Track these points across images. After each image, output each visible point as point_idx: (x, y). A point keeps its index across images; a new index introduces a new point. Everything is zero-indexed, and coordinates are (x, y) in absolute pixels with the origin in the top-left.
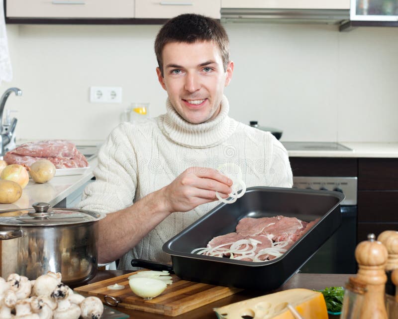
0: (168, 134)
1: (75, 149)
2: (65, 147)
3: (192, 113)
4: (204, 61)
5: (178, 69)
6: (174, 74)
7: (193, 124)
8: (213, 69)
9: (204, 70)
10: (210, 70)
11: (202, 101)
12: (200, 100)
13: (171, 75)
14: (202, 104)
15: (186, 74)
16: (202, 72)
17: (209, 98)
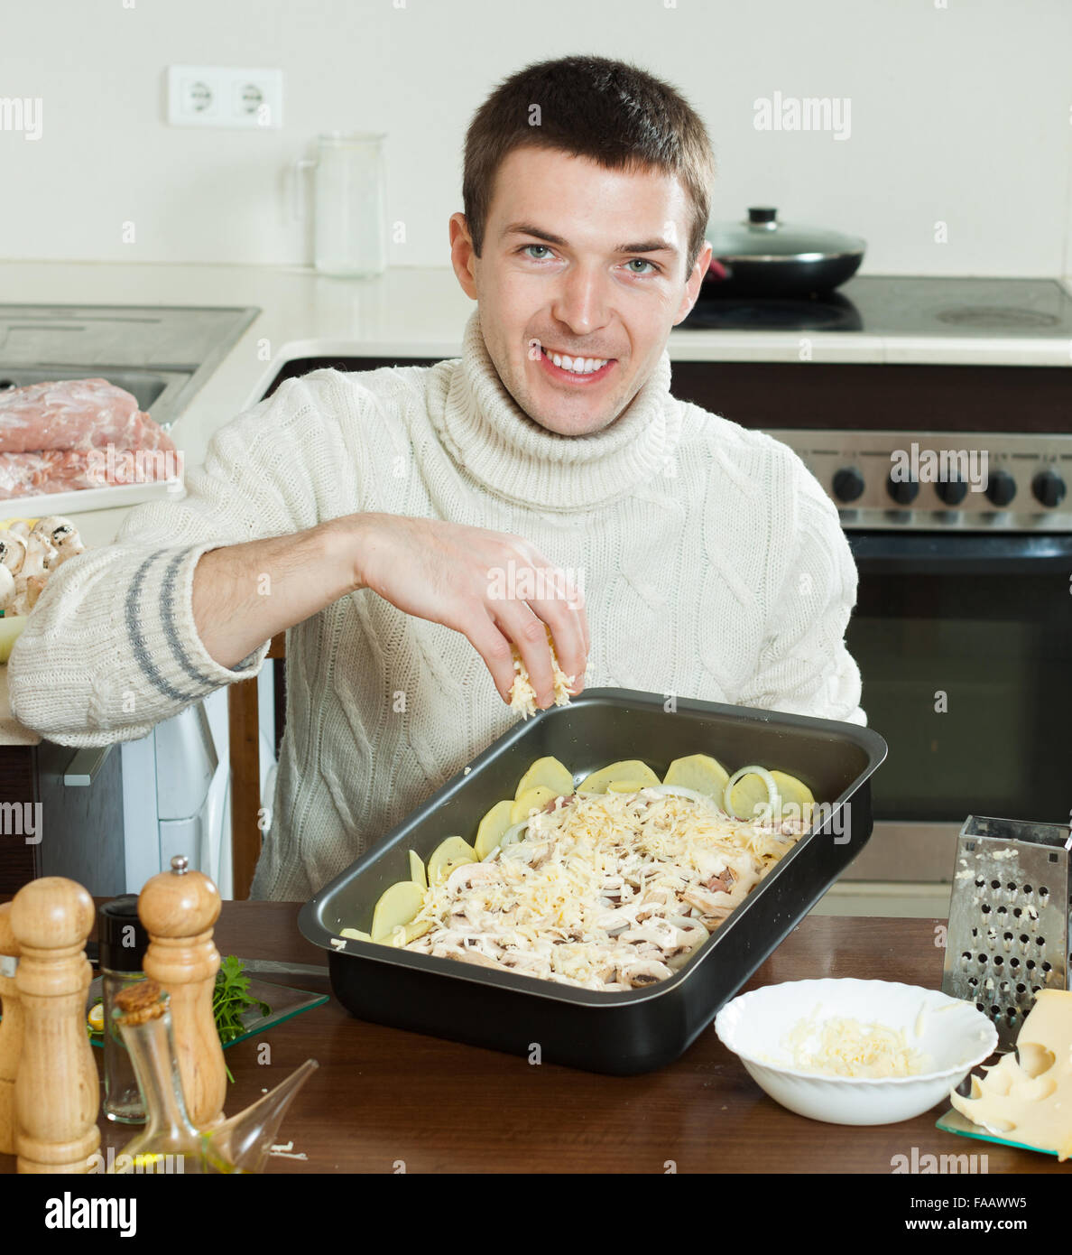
0: (460, 450)
1: (137, 421)
2: (103, 414)
3: (560, 398)
4: (636, 237)
5: (544, 243)
6: (525, 259)
7: (551, 434)
8: (658, 269)
9: (628, 267)
10: (648, 269)
11: (597, 365)
12: (595, 358)
13: (517, 259)
14: (595, 376)
15: (568, 267)
16: (621, 272)
17: (623, 360)
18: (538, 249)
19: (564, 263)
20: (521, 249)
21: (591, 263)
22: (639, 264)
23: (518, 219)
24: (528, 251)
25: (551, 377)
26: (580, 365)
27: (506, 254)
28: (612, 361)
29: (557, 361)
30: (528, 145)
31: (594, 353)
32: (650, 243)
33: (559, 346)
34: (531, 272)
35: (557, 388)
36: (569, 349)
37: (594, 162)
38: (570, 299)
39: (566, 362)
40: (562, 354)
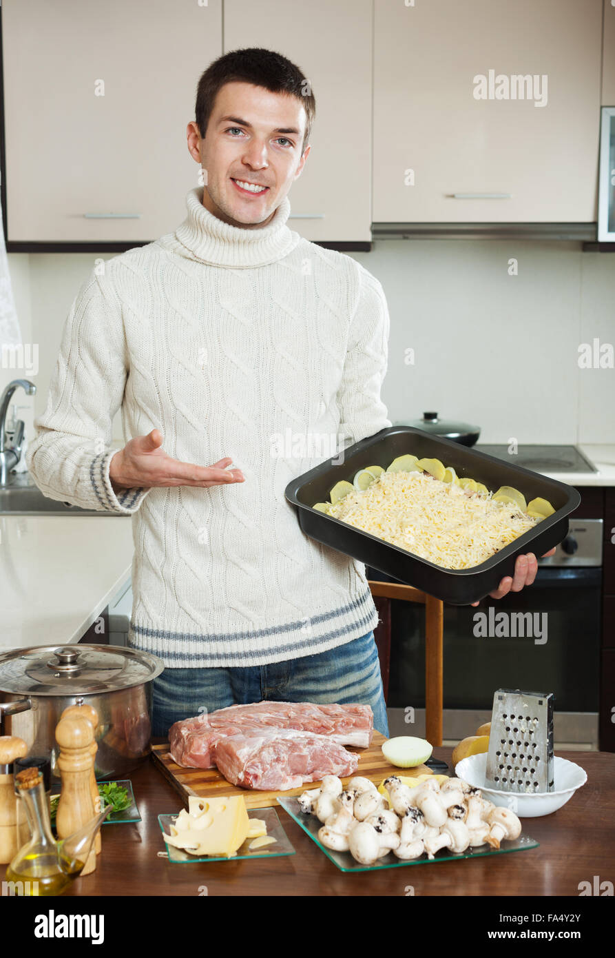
3: (243, 204)
4: (284, 126)
6: (230, 135)
8: (292, 144)
9: (277, 141)
10: (287, 144)
11: (260, 189)
12: (260, 185)
13: (226, 135)
14: (259, 194)
15: (250, 139)
16: (275, 144)
17: (272, 188)
18: (236, 131)
19: (248, 138)
20: (227, 131)
21: (261, 136)
22: (283, 141)
23: (228, 114)
24: (231, 131)
25: (240, 193)
26: (253, 188)
27: (220, 133)
28: (267, 188)
29: (241, 185)
30: (233, 81)
31: (259, 182)
32: (290, 129)
33: (244, 178)
34: (232, 141)
35: (242, 198)
36: (249, 179)
37: (265, 89)
38: (251, 153)
39: (246, 186)
40: (244, 182)
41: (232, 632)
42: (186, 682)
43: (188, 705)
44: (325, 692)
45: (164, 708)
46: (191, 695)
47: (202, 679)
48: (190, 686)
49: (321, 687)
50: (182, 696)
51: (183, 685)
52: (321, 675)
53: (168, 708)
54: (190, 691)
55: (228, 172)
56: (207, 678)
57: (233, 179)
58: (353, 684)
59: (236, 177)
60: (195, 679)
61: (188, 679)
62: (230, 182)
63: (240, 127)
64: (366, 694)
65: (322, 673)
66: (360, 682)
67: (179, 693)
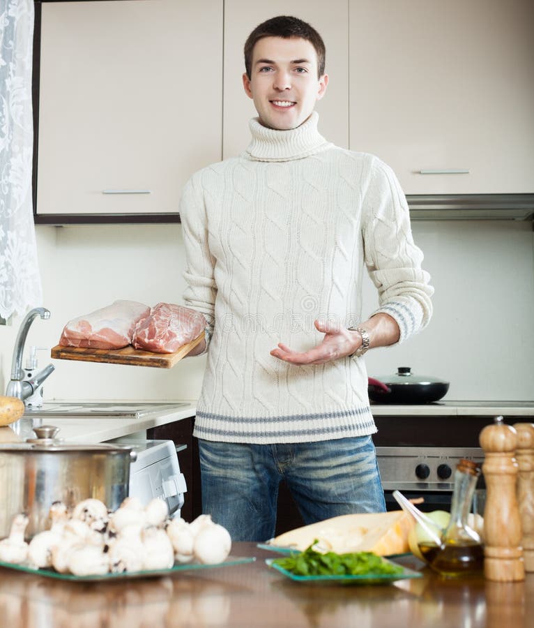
4: (297, 58)
6: (263, 72)
10: (303, 71)
11: (290, 105)
13: (261, 73)
17: (298, 102)
18: (267, 69)
20: (261, 70)
25: (277, 109)
26: (283, 104)
27: (258, 73)
28: (295, 103)
29: (276, 103)
31: (288, 99)
34: (265, 76)
36: (279, 99)
38: (278, 80)
39: (280, 103)
41: (254, 417)
42: (222, 453)
43: (224, 471)
44: (322, 468)
45: (208, 473)
46: (225, 463)
47: (233, 451)
48: (226, 456)
49: (319, 464)
50: (219, 463)
51: (220, 455)
52: (318, 455)
53: (210, 473)
54: (225, 459)
55: (267, 98)
56: (237, 451)
57: (271, 102)
58: (345, 464)
59: (272, 99)
60: (228, 450)
61: (224, 451)
62: (269, 104)
63: (269, 66)
64: (357, 473)
65: (318, 454)
66: (351, 464)
67: (218, 461)
